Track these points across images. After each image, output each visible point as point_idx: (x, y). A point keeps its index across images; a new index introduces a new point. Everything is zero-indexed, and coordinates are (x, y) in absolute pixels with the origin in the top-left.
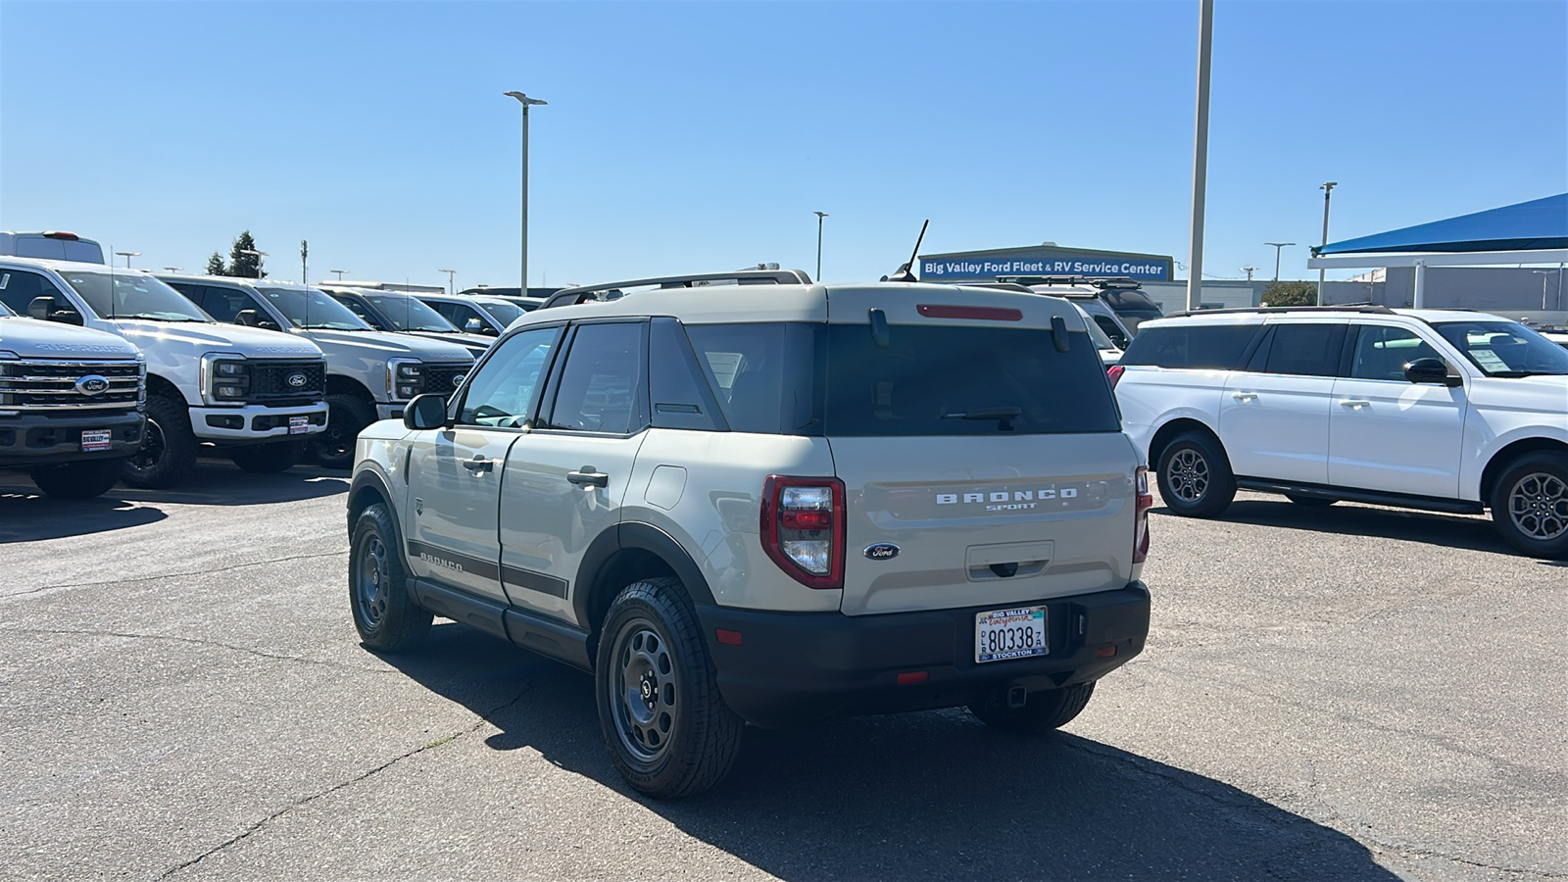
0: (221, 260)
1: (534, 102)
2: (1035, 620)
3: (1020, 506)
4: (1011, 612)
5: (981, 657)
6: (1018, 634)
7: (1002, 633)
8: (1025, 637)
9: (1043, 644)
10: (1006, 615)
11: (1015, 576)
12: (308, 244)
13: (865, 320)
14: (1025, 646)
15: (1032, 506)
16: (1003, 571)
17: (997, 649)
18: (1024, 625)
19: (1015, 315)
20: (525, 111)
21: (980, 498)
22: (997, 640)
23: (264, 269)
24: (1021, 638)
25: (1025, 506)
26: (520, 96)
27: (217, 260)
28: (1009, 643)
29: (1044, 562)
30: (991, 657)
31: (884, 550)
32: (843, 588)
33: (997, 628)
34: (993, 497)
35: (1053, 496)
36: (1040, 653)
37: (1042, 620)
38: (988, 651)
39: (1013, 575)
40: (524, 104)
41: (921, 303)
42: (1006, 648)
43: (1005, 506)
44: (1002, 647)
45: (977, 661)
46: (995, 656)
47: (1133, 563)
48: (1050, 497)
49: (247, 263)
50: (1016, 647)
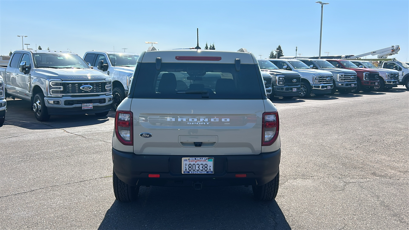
0: (273, 53)
1: (325, 4)
2: (208, 162)
3: (202, 123)
4: (198, 158)
5: (184, 172)
6: (201, 166)
7: (194, 165)
8: (204, 167)
9: (212, 170)
10: (195, 159)
11: (201, 147)
12: (297, 48)
13: (154, 61)
14: (204, 170)
15: (208, 123)
16: (198, 145)
17: (192, 170)
18: (204, 163)
19: (219, 59)
20: (322, 7)
21: (184, 120)
22: (192, 167)
23: (283, 55)
24: (202, 167)
25: (204, 123)
26: (320, 3)
27: (272, 53)
28: (197, 168)
29: (215, 143)
30: (189, 172)
31: (146, 135)
32: (133, 145)
33: (192, 163)
34: (190, 120)
35: (218, 121)
36: (210, 173)
37: (212, 162)
38: (188, 170)
39: (200, 146)
40: (322, 5)
41: (177, 56)
42: (196, 170)
43: (195, 123)
44: (194, 169)
45: (183, 173)
46: (190, 173)
47: (262, 146)
48: (216, 121)
49: (280, 54)
50: (200, 170)
